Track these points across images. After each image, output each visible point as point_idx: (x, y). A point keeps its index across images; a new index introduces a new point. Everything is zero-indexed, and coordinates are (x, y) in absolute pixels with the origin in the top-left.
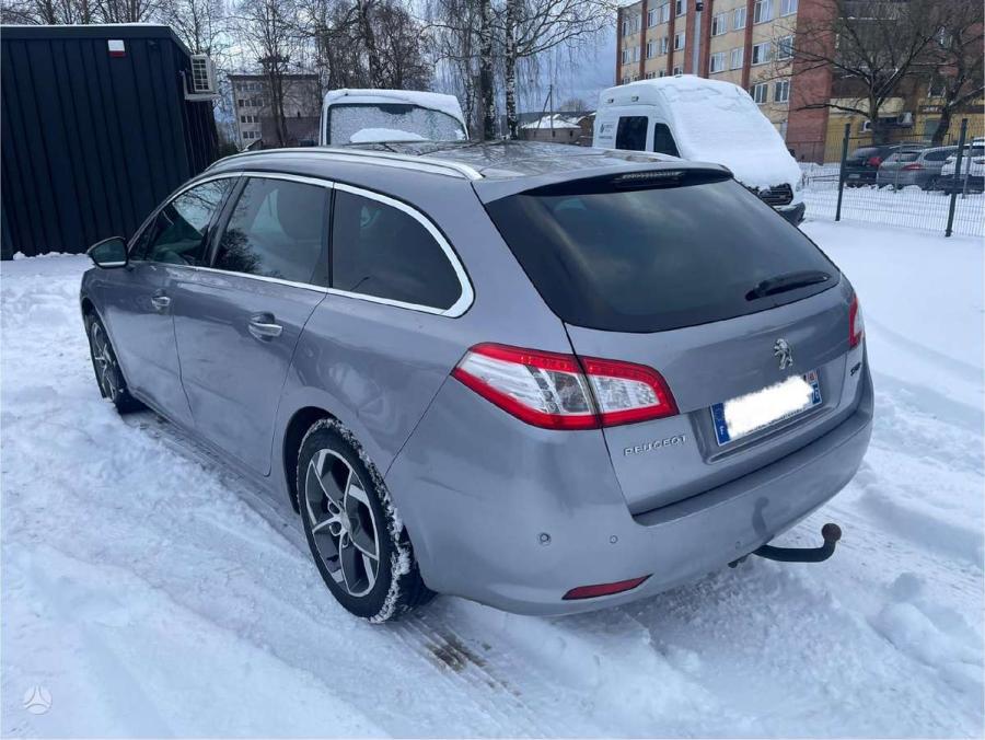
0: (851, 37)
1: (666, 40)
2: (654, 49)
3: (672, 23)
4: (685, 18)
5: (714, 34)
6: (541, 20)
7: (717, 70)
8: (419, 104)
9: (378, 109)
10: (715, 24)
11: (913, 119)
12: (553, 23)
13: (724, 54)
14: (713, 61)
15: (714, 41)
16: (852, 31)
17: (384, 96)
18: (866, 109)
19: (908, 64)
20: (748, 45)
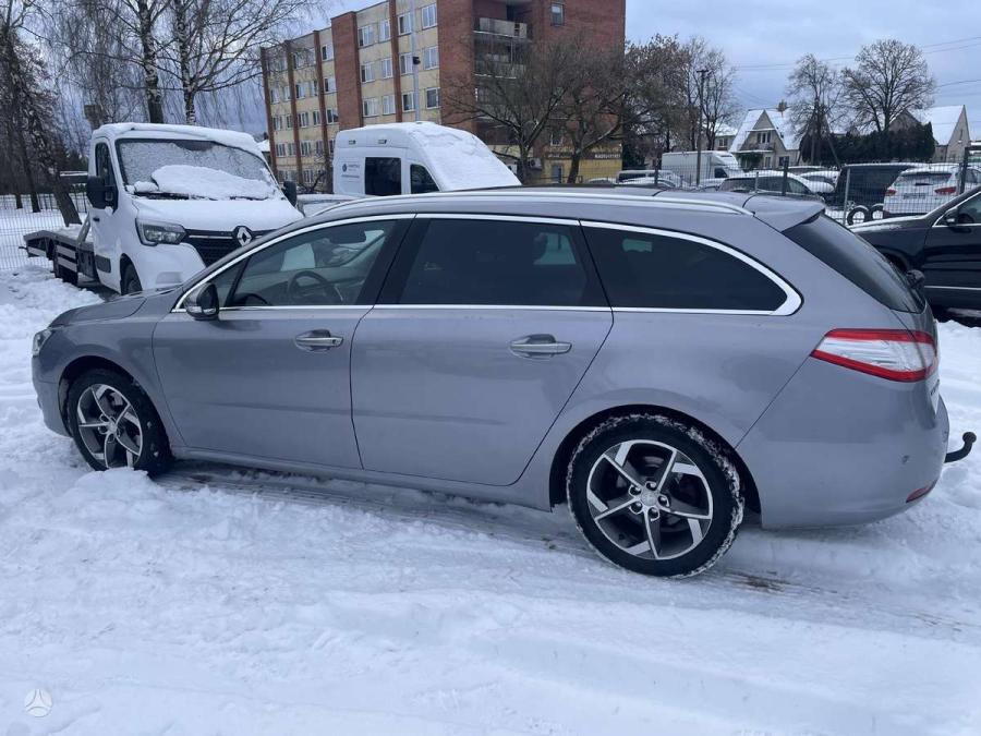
0: (499, 92)
1: (315, 82)
2: (304, 90)
3: (319, 67)
4: (333, 63)
5: (364, 80)
6: (218, 55)
7: (371, 112)
8: (216, 140)
9: (174, 145)
10: (363, 71)
11: (542, 163)
12: (233, 60)
13: (376, 100)
14: (366, 105)
15: (365, 88)
16: (500, 88)
17: (176, 132)
18: (518, 155)
19: (547, 117)
20: (398, 93)
